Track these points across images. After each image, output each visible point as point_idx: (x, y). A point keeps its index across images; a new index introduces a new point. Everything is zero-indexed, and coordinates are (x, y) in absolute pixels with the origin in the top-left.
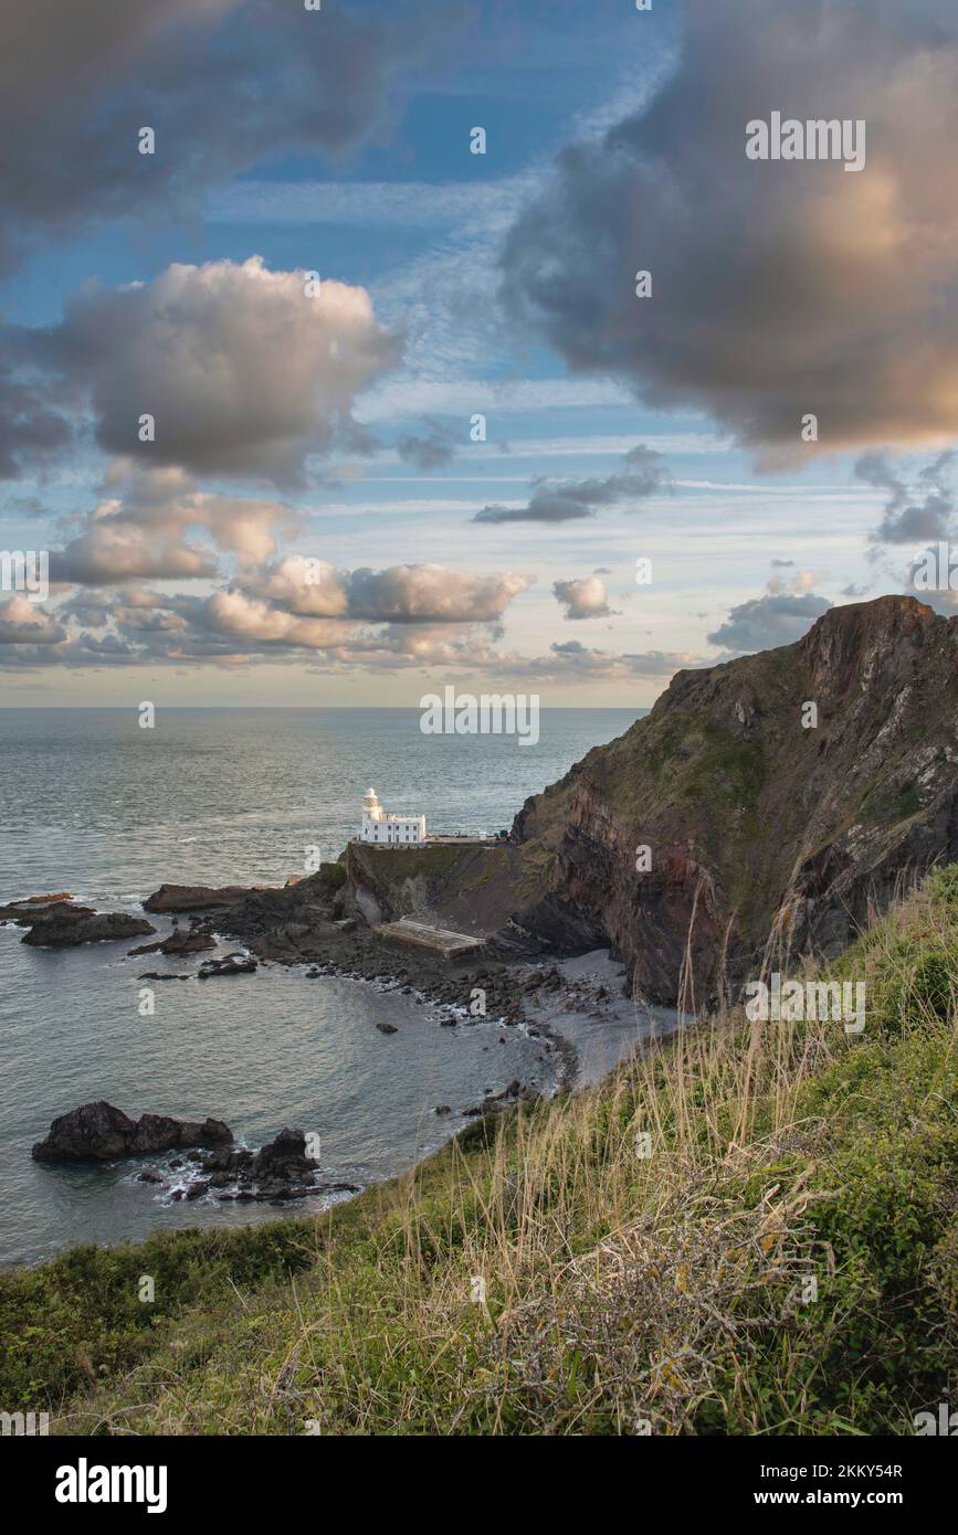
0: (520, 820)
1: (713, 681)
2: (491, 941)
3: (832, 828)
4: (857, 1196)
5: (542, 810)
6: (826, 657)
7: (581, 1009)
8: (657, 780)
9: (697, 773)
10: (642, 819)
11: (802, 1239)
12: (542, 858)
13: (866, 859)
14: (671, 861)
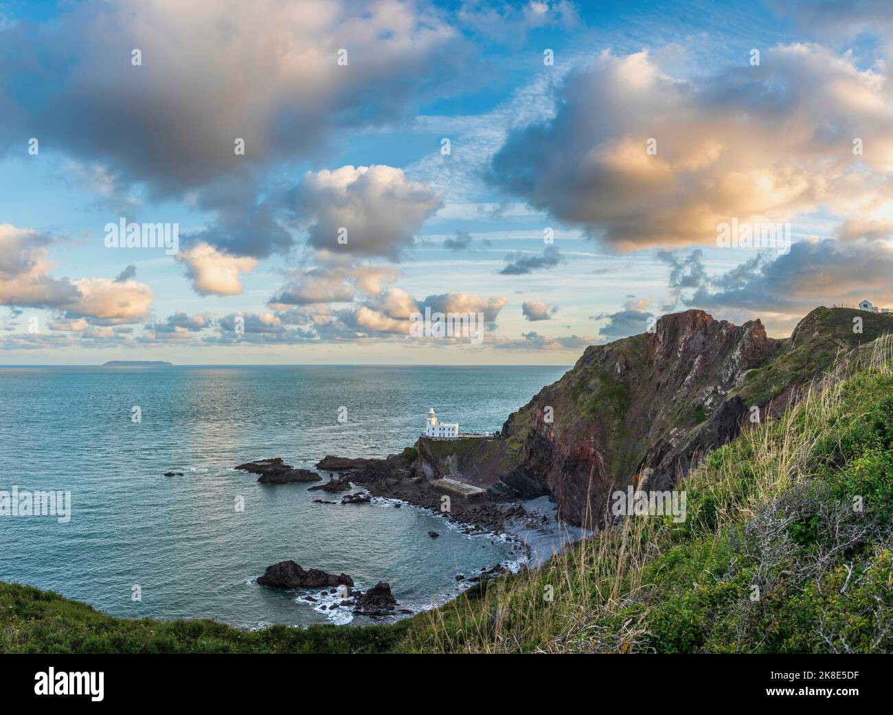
0: (506, 425)
1: (606, 351)
2: (489, 491)
3: (662, 430)
4: (672, 624)
5: (517, 422)
6: (661, 340)
7: (534, 527)
8: (576, 404)
9: (596, 400)
10: (568, 426)
11: (642, 646)
12: (516, 446)
13: (679, 446)
14: (582, 448)
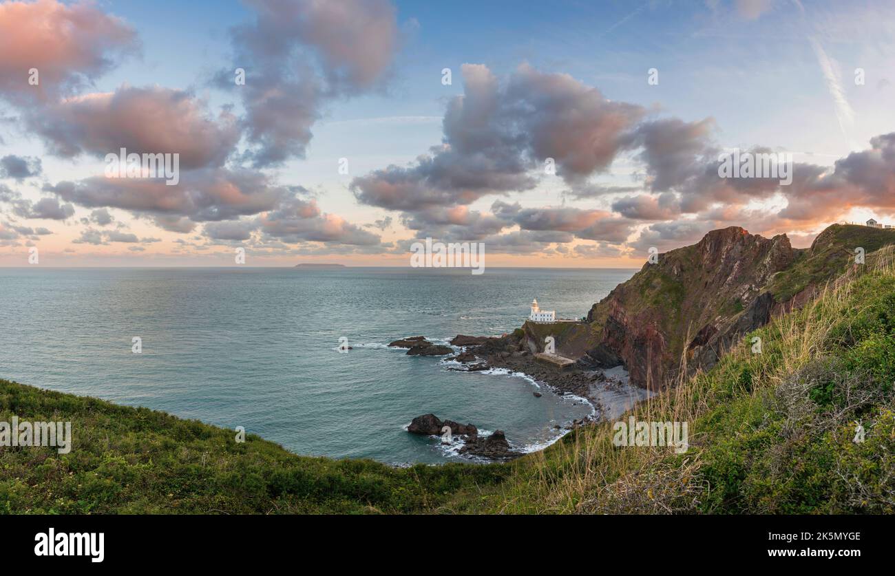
0: (590, 313)
1: (665, 258)
2: (578, 362)
3: (709, 317)
4: (720, 462)
5: (599, 310)
6: (708, 250)
7: (612, 389)
8: (643, 297)
9: (658, 295)
10: (637, 313)
11: (698, 479)
12: (598, 329)
13: (723, 330)
14: (648, 330)
